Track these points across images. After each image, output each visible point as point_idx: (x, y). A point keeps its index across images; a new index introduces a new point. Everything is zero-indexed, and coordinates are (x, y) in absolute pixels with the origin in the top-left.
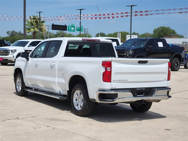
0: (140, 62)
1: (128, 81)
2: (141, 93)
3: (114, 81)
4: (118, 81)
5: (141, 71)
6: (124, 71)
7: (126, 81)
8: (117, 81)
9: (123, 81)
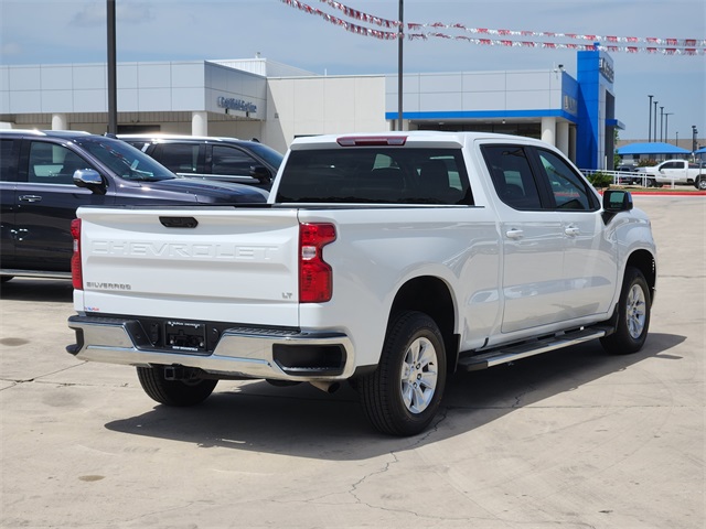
1: (132, 290)
4: (103, 288)
6: (112, 254)
8: (99, 288)
9: (117, 289)
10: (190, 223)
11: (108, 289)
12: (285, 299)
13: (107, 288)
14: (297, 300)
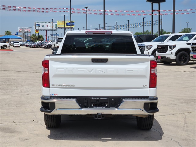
0: (95, 61)
1: (75, 87)
2: (102, 104)
3: (54, 86)
4: (60, 86)
5: (96, 73)
6: (67, 73)
7: (72, 87)
8: (58, 87)
9: (67, 87)
10: (105, 61)
11: (63, 87)
12: (144, 87)
13: (61, 86)
14: (149, 87)
